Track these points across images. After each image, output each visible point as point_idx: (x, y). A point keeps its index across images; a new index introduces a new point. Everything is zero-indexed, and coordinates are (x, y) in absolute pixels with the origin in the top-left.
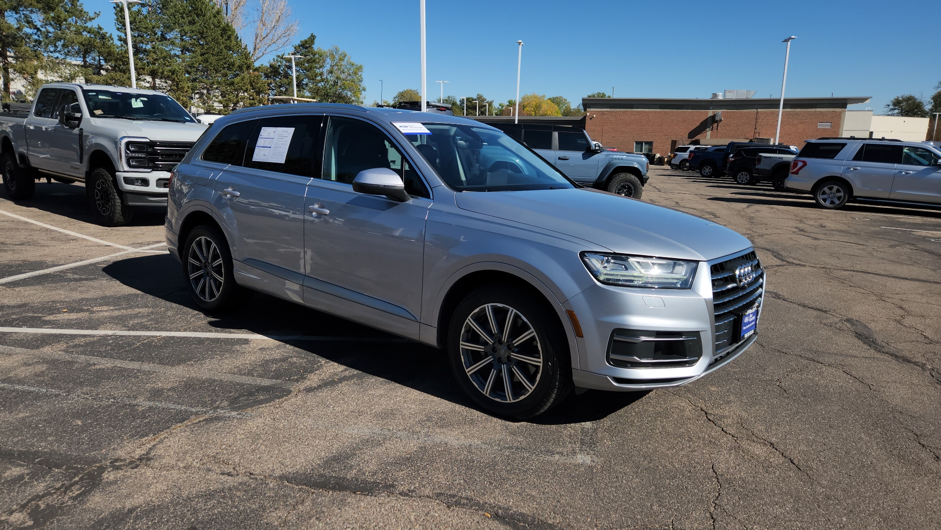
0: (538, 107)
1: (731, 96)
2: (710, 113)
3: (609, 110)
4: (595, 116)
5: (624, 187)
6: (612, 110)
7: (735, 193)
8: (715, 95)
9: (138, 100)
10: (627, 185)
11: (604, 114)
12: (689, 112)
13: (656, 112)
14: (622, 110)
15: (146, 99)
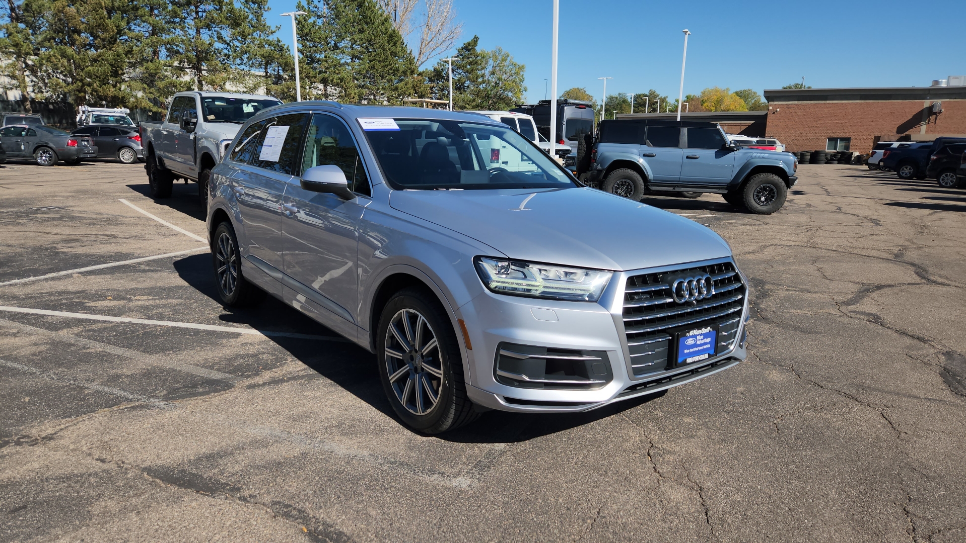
0: (719, 101)
1: (955, 83)
2: (927, 103)
3: (796, 102)
4: (778, 110)
5: (764, 189)
6: (800, 102)
7: (926, 198)
8: (936, 82)
9: (250, 105)
10: (768, 187)
11: (790, 108)
12: (898, 102)
13: (855, 104)
14: (812, 102)
15: (256, 104)
